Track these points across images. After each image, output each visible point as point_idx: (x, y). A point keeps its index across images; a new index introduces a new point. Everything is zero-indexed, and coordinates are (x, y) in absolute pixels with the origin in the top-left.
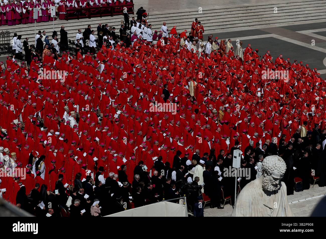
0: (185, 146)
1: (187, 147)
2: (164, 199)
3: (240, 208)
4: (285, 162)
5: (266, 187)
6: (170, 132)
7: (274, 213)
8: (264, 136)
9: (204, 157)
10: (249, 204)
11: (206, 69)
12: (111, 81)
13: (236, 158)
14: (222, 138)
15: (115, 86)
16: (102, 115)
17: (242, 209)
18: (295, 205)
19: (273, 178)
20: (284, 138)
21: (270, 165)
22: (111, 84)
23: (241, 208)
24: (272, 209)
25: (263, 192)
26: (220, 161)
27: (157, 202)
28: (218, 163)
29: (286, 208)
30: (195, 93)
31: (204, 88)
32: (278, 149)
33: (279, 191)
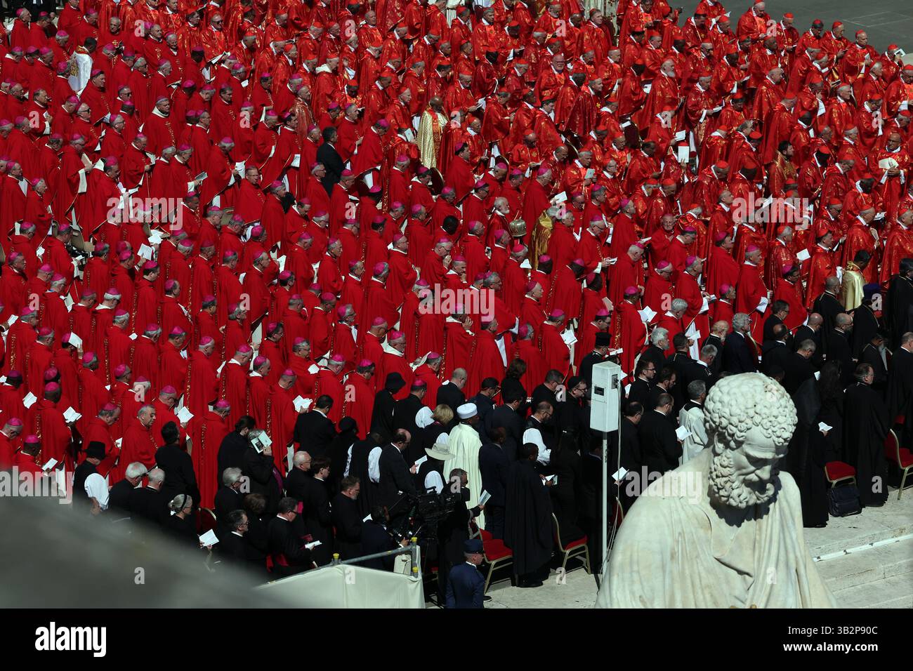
0: (411, 355)
1: (418, 360)
2: (336, 555)
3: (627, 575)
4: (791, 398)
5: (722, 493)
6: (351, 305)
7: (757, 592)
8: (705, 308)
9: (483, 393)
10: (662, 558)
11: (477, 63)
12: (119, 119)
13: (603, 395)
14: (545, 322)
15: (136, 139)
16: (89, 246)
17: (636, 576)
18: (831, 565)
19: (748, 456)
20: (782, 315)
21: (735, 410)
22: (120, 131)
23: (632, 572)
24: (748, 574)
25: (713, 514)
26: (541, 407)
27: (311, 567)
28: (536, 414)
29: (802, 571)
30: (439, 155)
31: (470, 137)
32: (760, 358)
33: (771, 506)
